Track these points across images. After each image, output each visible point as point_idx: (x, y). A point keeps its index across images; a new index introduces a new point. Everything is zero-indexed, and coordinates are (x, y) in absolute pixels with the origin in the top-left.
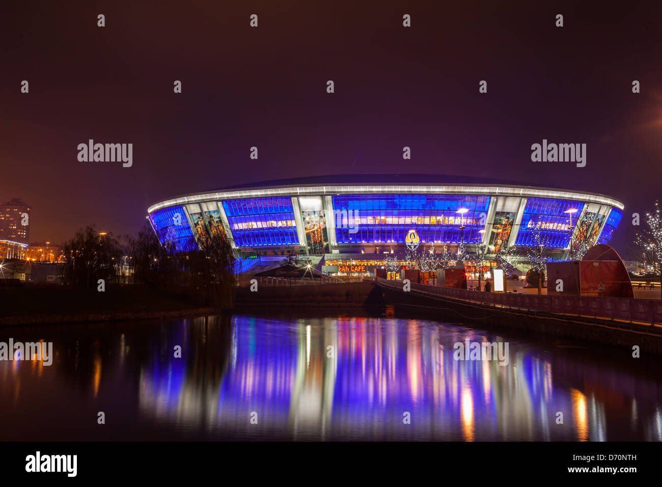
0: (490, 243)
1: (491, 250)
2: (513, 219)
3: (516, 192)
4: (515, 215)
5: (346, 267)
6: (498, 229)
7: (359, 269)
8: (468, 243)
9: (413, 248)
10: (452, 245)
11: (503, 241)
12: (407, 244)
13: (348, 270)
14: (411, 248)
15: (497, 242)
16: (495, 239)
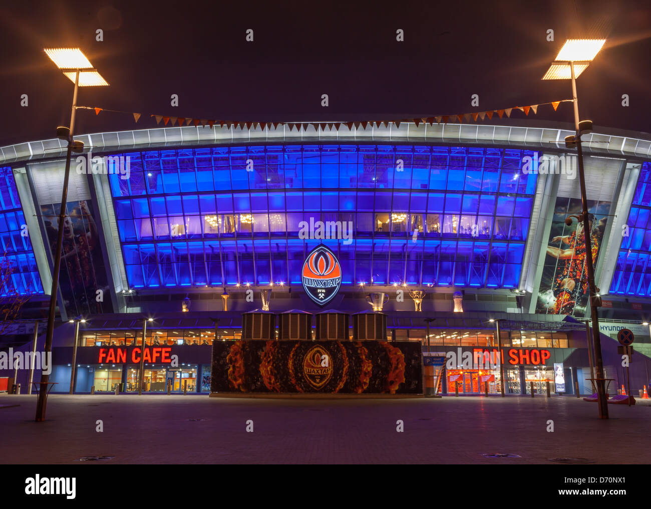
0: (544, 287)
1: (546, 306)
2: (605, 221)
3: (608, 146)
4: (609, 208)
5: (119, 351)
6: (564, 247)
7: (155, 355)
8: (482, 286)
9: (321, 296)
10: (439, 290)
11: (577, 281)
12: (306, 285)
13: (124, 359)
14: (316, 295)
15: (560, 285)
16: (557, 277)
